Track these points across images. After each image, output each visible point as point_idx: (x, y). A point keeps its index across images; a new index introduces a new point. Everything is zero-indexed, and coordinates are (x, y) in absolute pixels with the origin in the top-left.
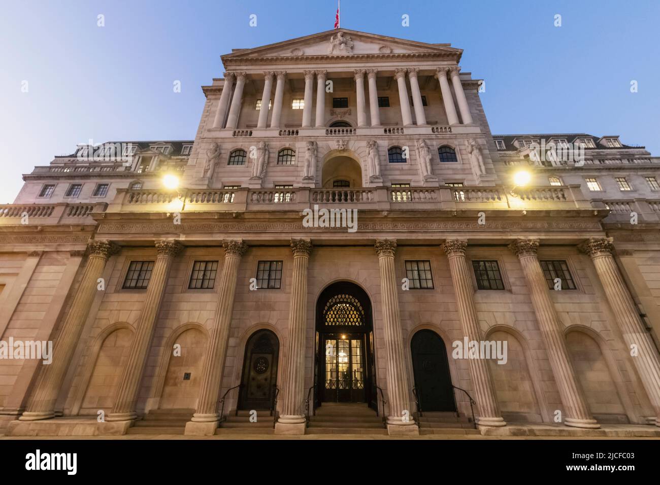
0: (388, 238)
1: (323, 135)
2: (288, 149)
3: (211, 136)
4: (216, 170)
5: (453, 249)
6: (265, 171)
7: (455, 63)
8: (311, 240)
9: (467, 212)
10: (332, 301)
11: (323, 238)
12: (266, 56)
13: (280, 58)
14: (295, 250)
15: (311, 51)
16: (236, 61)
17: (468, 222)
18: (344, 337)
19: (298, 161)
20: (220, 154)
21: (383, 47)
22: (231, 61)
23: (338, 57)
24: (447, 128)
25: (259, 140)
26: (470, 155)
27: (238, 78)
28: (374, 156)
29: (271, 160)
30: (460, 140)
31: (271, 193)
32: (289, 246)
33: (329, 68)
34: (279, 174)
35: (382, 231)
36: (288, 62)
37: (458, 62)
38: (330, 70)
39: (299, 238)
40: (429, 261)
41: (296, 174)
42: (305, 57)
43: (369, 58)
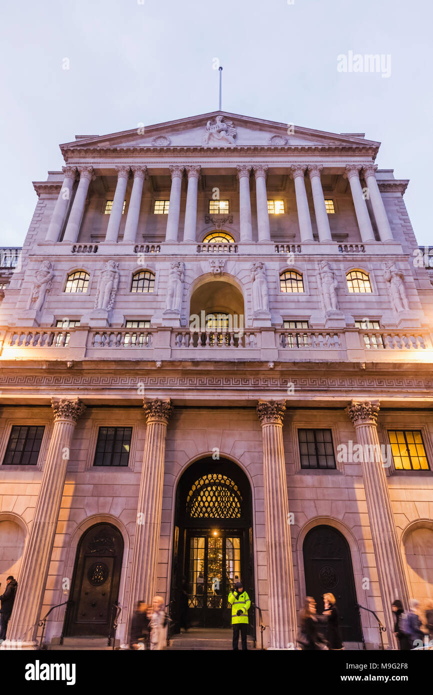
0: (275, 399)
1: (192, 253)
2: (145, 271)
3: (42, 253)
4: (47, 299)
5: (361, 415)
6: (113, 301)
7: (371, 159)
8: (171, 400)
9: (379, 365)
10: (199, 484)
11: (187, 398)
12: (121, 145)
13: (138, 148)
14: (149, 413)
15: (179, 140)
16: (80, 151)
17: (380, 377)
18: (215, 533)
19: (158, 288)
20: (54, 276)
21: (275, 136)
22: (73, 151)
23: (215, 149)
24: (359, 246)
25: (107, 259)
26: (388, 284)
27: (82, 174)
28: (262, 282)
29: (122, 286)
30: (375, 263)
31: (120, 333)
32: (141, 407)
33: (203, 162)
34: (133, 305)
35: (266, 388)
36: (149, 154)
37: (374, 158)
38: (204, 166)
39: (154, 397)
40: (330, 430)
41: (154, 305)
42: (172, 148)
43: (256, 151)
